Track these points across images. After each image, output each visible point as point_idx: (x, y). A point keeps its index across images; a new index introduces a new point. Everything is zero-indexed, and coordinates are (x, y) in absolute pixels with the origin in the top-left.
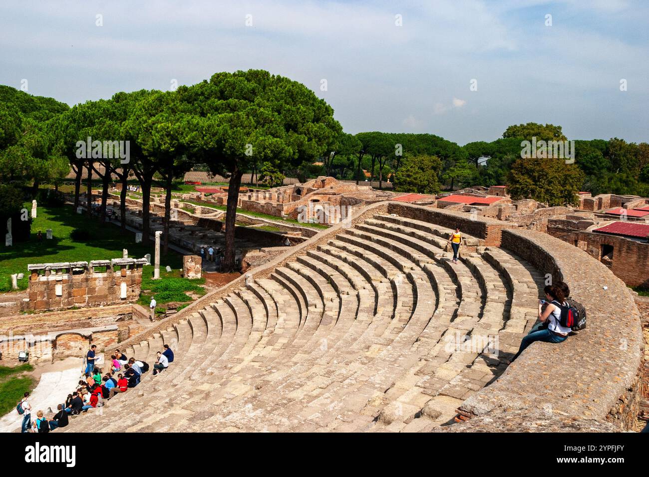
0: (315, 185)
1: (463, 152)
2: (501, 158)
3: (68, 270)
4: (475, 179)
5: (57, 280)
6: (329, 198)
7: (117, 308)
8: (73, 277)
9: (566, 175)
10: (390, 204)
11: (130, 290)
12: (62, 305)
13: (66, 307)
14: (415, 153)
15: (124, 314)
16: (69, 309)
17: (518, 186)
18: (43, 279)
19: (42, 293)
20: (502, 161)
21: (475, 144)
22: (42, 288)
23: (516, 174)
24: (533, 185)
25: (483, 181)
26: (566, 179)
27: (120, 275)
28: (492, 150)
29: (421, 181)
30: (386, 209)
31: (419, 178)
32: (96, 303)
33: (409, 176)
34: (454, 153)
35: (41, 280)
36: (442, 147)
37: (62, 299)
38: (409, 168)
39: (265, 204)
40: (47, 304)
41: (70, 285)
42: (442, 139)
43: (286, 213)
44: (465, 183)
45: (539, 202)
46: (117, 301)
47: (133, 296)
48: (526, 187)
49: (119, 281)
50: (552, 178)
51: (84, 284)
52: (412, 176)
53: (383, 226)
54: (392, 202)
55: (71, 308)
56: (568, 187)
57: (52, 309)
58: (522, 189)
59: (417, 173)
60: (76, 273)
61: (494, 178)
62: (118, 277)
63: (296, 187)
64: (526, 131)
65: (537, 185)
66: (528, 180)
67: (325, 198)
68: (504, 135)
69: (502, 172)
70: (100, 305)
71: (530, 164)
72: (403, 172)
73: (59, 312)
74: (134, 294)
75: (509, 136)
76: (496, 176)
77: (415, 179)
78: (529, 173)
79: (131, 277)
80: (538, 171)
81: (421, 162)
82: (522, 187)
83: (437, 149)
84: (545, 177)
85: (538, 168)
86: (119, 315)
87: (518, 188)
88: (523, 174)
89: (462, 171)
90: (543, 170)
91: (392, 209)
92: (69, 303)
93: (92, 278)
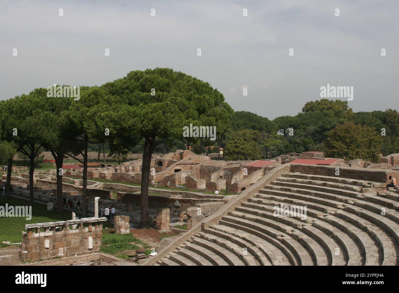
0: (175, 157)
1: (274, 125)
2: (304, 129)
3: (52, 228)
4: (286, 147)
5: (46, 236)
6: (191, 167)
7: (90, 256)
8: (56, 233)
9: (370, 140)
10: (292, 166)
11: (95, 242)
12: (49, 256)
13: (52, 257)
14: (235, 128)
15: (94, 261)
16: (53, 258)
17: (335, 150)
18: (36, 235)
19: (35, 246)
20: (306, 131)
21: (282, 118)
22: (36, 242)
23: (332, 141)
24: (347, 148)
25: (293, 148)
26: (371, 143)
27: (88, 231)
28: (296, 123)
29: (247, 151)
30: (289, 170)
31: (246, 148)
32: (72, 253)
33: (237, 147)
34: (266, 127)
35: (35, 236)
36: (256, 122)
37: (49, 251)
38: (236, 140)
39: (135, 175)
40: (39, 254)
41: (54, 240)
42: (256, 115)
43: (155, 181)
44: (278, 151)
45: (364, 161)
46: (85, 251)
47: (96, 247)
48: (341, 151)
49: (87, 236)
50: (360, 143)
51: (64, 238)
52: (239, 147)
53: (294, 181)
54: (294, 164)
55: (55, 258)
56: (373, 149)
57: (43, 258)
58: (338, 152)
59: (243, 144)
60: (58, 230)
61: (302, 145)
62: (86, 232)
63: (158, 160)
64: (320, 106)
65: (349, 149)
66: (342, 145)
67: (185, 167)
68: (303, 110)
69: (308, 140)
70: (74, 255)
71: (343, 133)
72: (232, 144)
73: (48, 261)
74: (97, 245)
75: (307, 111)
76: (304, 144)
77: (243, 149)
78: (341, 139)
79: (95, 232)
80: (349, 138)
81: (244, 135)
82: (338, 151)
83: (253, 124)
84: (355, 142)
85: (349, 135)
86: (91, 261)
87: (335, 152)
88: (337, 141)
89: (275, 141)
90: (353, 137)
91: (293, 169)
92: (54, 254)
93: (69, 234)
